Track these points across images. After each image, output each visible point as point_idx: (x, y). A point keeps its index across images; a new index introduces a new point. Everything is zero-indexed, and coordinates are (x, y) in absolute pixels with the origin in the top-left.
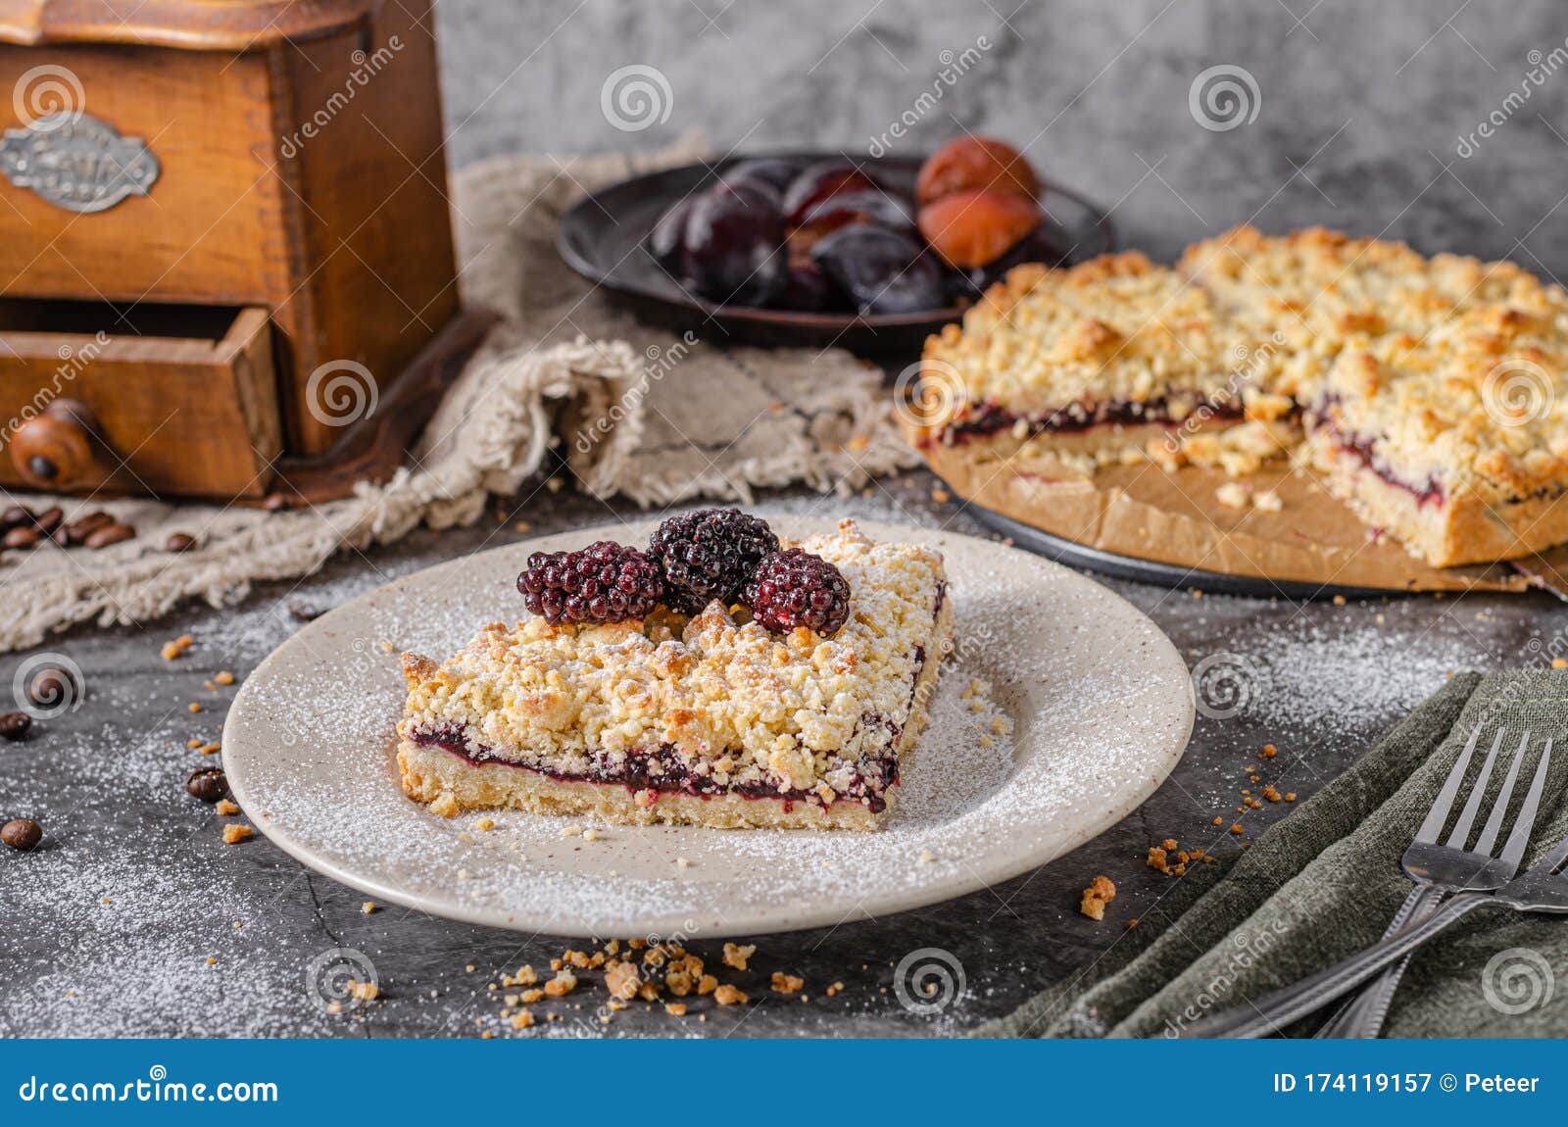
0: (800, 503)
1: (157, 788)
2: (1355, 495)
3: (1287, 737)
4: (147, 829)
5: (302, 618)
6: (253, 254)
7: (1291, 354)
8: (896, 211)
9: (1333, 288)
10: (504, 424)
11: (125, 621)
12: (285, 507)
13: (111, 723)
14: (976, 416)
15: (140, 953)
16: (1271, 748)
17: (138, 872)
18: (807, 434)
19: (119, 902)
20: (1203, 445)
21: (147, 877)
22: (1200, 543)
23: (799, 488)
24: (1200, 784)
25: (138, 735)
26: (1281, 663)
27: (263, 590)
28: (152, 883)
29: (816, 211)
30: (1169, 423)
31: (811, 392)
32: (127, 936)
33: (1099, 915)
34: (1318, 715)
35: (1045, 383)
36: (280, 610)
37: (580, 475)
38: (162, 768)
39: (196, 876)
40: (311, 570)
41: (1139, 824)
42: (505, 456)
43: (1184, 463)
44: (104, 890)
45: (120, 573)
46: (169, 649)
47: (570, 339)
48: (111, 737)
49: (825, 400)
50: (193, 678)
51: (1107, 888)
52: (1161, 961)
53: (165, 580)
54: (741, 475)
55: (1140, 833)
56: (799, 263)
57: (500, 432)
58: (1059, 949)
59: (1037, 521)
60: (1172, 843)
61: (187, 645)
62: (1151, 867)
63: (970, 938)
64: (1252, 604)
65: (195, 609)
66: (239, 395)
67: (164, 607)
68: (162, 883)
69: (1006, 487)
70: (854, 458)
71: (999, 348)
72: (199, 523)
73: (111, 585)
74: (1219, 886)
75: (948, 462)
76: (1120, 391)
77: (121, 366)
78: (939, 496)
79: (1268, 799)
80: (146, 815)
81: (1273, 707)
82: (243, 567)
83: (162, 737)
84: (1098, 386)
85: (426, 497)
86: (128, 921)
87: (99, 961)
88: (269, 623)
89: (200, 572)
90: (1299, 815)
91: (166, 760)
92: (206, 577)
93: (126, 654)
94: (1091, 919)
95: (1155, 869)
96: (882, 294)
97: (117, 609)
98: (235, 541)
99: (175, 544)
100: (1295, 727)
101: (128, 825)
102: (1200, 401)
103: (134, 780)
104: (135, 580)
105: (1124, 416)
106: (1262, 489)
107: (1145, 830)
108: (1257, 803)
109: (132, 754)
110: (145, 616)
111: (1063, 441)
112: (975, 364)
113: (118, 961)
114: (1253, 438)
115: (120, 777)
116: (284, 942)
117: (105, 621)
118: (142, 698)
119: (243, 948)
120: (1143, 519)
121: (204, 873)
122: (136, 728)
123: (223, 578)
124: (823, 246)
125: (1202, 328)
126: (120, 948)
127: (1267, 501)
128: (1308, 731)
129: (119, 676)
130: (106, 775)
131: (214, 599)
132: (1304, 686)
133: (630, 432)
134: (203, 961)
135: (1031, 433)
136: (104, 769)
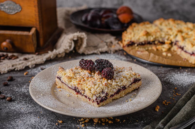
0: (107, 54)
1: (26, 93)
2: (181, 54)
3: (177, 87)
4: (26, 99)
5: (42, 69)
6: (34, 20)
7: (170, 35)
8: (115, 16)
9: (175, 27)
10: (68, 43)
11: (18, 69)
12: (38, 54)
13: (19, 84)
14: (130, 43)
15: (28, 116)
16: (176, 88)
17: (26, 104)
18: (107, 45)
19: (24, 109)
20: (160, 47)
21: (27, 105)
22: (163, 60)
23: (106, 52)
24: (167, 93)
25: (23, 85)
26: (175, 76)
27: (37, 66)
28: (28, 106)
29: (104, 16)
30: (155, 44)
31: (106, 39)
32: (26, 114)
33: (158, 111)
34: (181, 84)
35: (139, 39)
36: (39, 68)
37: (77, 50)
38: (27, 90)
39: (34, 105)
40: (43, 63)
41: (160, 98)
42: (68, 48)
43: (157, 50)
44: (22, 107)
45: (17, 63)
46: (25, 73)
47: (77, 32)
48: (19, 86)
49: (108, 41)
50: (29, 78)
51: (158, 107)
52: (169, 117)
53: (23, 64)
54: (99, 51)
55: (161, 100)
56: (103, 22)
57: (68, 45)
58: (153, 115)
59: (140, 57)
60: (166, 101)
61: (27, 73)
62: (163, 104)
63: (141, 114)
64: (169, 69)
65: (27, 68)
66: (32, 39)
67: (24, 68)
68: (30, 106)
69: (136, 52)
70: (113, 48)
71: (133, 34)
72: (27, 56)
73: (16, 65)
74: (174, 107)
75: (127, 49)
76: (149, 40)
77: (16, 35)
78: (125, 53)
79: (177, 95)
80: (26, 96)
81: (175, 82)
82: (34, 62)
83: (26, 86)
84: (146, 39)
85: (58, 53)
86: (26, 112)
87: (23, 117)
88: (38, 70)
89: (28, 63)
90: (183, 97)
91: (27, 89)
92: (29, 64)
93: (19, 74)
94: (157, 111)
95: (164, 104)
96: (114, 27)
97: (17, 68)
98: (32, 59)
99: (24, 59)
100: (178, 85)
101: (23, 98)
102: (159, 42)
103: (23, 92)
104: (19, 64)
105: (149, 43)
106: (168, 53)
107: (161, 99)
108: (176, 95)
109: (22, 88)
110: (21, 69)
111: (142, 46)
112: (130, 36)
113: (26, 117)
114: (166, 46)
115: (21, 91)
116: (48, 115)
117: (16, 69)
118: (22, 80)
119: (43, 115)
120: (155, 57)
121: (35, 105)
122: (22, 84)
123: (31, 64)
124: (106, 20)
125: (159, 32)
126: (26, 115)
127: (169, 55)
128: (180, 86)
129: (19, 77)
130: (19, 91)
131: (30, 67)
132: (178, 80)
133: (84, 45)
134: (37, 117)
135: (138, 45)
136: (19, 90)
